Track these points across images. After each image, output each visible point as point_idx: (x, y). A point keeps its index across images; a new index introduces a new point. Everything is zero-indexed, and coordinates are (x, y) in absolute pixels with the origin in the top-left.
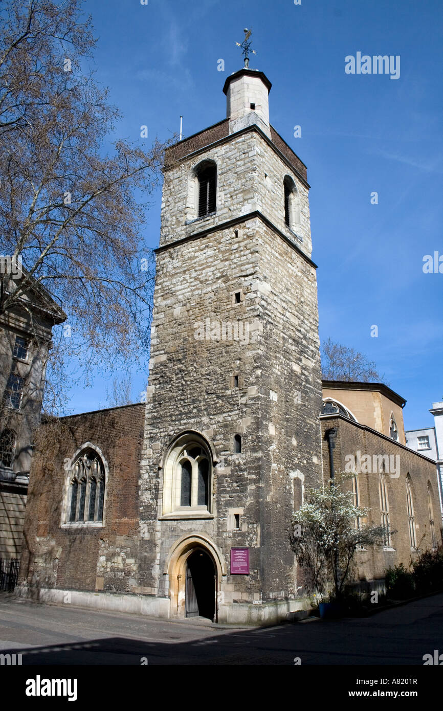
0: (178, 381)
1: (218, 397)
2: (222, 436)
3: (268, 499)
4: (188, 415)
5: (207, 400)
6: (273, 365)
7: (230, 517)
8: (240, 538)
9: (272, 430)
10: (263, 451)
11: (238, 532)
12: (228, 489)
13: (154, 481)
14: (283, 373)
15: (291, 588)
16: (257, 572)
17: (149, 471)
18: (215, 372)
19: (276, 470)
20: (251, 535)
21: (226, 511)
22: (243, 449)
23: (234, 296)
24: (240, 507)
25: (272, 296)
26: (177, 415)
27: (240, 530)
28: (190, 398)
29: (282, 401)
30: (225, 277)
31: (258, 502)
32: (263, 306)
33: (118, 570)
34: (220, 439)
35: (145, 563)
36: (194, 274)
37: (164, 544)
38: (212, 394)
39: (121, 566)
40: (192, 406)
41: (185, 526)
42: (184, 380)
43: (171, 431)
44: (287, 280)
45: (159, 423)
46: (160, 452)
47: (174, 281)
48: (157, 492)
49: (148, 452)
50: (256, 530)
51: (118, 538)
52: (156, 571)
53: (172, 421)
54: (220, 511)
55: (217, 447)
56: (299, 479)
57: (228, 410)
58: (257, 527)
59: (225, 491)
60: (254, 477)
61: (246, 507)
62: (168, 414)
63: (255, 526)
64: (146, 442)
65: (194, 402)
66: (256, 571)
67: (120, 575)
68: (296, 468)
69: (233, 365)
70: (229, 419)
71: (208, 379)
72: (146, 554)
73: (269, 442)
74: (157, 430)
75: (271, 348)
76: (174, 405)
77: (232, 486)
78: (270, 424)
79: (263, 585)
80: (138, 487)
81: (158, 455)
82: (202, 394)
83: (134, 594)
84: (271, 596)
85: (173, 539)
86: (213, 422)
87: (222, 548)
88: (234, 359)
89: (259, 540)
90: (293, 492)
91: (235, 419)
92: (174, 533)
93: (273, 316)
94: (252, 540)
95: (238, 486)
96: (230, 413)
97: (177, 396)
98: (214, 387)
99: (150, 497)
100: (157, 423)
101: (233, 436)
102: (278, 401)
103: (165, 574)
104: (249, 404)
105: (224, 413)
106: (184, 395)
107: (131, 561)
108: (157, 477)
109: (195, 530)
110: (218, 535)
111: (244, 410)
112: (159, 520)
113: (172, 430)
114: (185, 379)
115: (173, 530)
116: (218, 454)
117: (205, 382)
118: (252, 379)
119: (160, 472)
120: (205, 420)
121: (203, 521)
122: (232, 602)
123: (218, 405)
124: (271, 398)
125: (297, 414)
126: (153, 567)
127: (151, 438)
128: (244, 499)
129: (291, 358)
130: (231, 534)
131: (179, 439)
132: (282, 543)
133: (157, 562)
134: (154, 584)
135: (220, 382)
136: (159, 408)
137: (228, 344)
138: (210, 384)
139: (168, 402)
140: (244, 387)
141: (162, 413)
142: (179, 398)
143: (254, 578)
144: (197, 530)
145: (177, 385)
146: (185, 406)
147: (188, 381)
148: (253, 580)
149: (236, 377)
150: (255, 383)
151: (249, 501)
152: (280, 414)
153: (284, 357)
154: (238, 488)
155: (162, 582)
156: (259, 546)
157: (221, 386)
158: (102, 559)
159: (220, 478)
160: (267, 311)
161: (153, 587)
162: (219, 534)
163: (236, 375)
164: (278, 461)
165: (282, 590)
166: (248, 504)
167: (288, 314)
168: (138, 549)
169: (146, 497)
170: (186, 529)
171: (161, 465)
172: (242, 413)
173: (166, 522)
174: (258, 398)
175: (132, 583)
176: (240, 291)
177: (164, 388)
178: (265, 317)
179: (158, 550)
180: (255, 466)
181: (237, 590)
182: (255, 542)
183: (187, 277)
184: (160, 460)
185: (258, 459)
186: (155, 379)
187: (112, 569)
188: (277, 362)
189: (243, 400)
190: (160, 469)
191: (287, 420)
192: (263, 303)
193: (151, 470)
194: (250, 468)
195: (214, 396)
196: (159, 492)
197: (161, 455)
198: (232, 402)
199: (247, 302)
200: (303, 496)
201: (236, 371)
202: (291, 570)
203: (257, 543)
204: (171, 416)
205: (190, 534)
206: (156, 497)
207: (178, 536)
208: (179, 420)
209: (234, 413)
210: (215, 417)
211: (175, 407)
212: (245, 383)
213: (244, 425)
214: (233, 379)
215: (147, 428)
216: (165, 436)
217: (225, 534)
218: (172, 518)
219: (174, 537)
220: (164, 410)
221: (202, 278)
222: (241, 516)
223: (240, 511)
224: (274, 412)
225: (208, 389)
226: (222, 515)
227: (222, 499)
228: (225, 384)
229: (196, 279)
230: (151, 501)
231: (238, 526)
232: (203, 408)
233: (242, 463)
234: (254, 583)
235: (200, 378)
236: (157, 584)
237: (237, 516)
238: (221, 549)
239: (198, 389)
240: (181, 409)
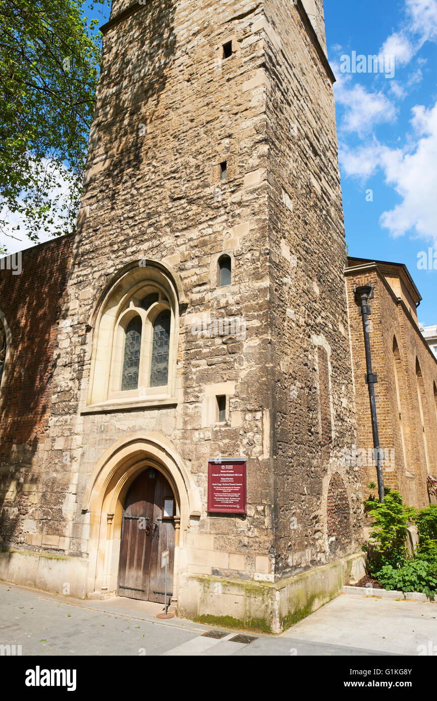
0: (125, 192)
1: (189, 201)
2: (196, 262)
4: (139, 238)
5: (172, 210)
7: (208, 401)
8: (226, 441)
11: (223, 429)
12: (205, 350)
13: (78, 350)
16: (264, 511)
17: (71, 335)
18: (186, 166)
20: (250, 434)
21: (201, 391)
22: (235, 276)
23: (221, 49)
24: (228, 382)
26: (122, 242)
27: (227, 425)
28: (144, 212)
30: (207, 29)
31: (263, 369)
33: (9, 503)
34: (193, 267)
35: (52, 491)
37: (86, 456)
38: (180, 199)
40: (146, 224)
42: (136, 188)
43: (109, 268)
45: (93, 258)
46: (91, 302)
48: (80, 366)
49: (74, 306)
50: (259, 424)
52: (69, 507)
53: (114, 252)
54: (188, 390)
55: (186, 281)
57: (208, 218)
58: (262, 418)
59: (198, 355)
61: (240, 381)
62: (108, 243)
63: (258, 415)
64: (70, 291)
65: (149, 216)
66: (260, 508)
67: (12, 512)
69: (218, 148)
70: (210, 231)
71: (175, 178)
72: (55, 475)
74: (89, 270)
76: (118, 228)
77: (213, 344)
81: (88, 307)
82: (164, 202)
85: (102, 446)
86: (180, 241)
87: (190, 460)
88: (219, 138)
89: (267, 442)
91: (220, 229)
92: (104, 436)
94: (251, 444)
95: (224, 343)
96: (210, 223)
97: (123, 214)
98: (184, 188)
99: (70, 376)
100: (90, 259)
101: (216, 258)
103: (84, 512)
104: (247, 201)
105: (201, 223)
106: (134, 210)
108: (83, 343)
109: (141, 429)
110: (184, 438)
111: (237, 212)
112: (83, 414)
113: (112, 266)
114: (136, 186)
115: (105, 431)
116: (187, 291)
119: (89, 335)
120: (168, 240)
121: (156, 411)
122: (210, 573)
123: (190, 213)
126: (64, 498)
127: (77, 284)
128: (236, 365)
130: (209, 435)
133: (72, 488)
134: (64, 529)
135: (195, 178)
136: (94, 238)
137: (209, 119)
138: (177, 185)
139: (109, 225)
140: (236, 177)
141: (97, 243)
142: (125, 216)
143: (256, 523)
144: (145, 429)
145: (124, 197)
146: (135, 225)
147: (141, 188)
148: (256, 527)
149: (223, 165)
150: (258, 166)
151: (246, 369)
154: (225, 347)
155: (77, 526)
156: (266, 456)
157: (196, 183)
159: (191, 333)
161: (62, 535)
162: (186, 434)
163: (222, 161)
166: (243, 374)
168: (44, 466)
170: (125, 428)
171: (90, 323)
172: (233, 217)
173: (91, 417)
174: (263, 189)
175: (28, 526)
176: (232, 38)
177: (103, 206)
180: (257, 304)
181: (221, 548)
182: (258, 448)
184: (89, 316)
185: (265, 290)
186: (92, 197)
189: (235, 197)
190: (89, 329)
193: (75, 333)
194: (248, 309)
195: (182, 201)
196: (85, 367)
197: (92, 307)
198: (216, 204)
199: (244, 51)
201: (224, 156)
203: (261, 451)
204: (111, 245)
205: (132, 435)
206: (79, 376)
207: (111, 440)
208: (125, 248)
209: (219, 220)
210: (184, 233)
211: (118, 230)
212: (238, 170)
213: (237, 237)
214: (218, 168)
216: (101, 276)
217: (196, 433)
218: (102, 409)
219: (104, 442)
220: (101, 238)
222: (230, 398)
223: (228, 389)
225: (174, 193)
226: (193, 399)
227: (194, 370)
228: (202, 179)
230: (71, 384)
231: (222, 417)
232: (164, 223)
233: (231, 301)
234: (256, 534)
235: (162, 179)
236: (68, 531)
237: (221, 399)
238: (188, 463)
239: (157, 197)
240: (129, 231)
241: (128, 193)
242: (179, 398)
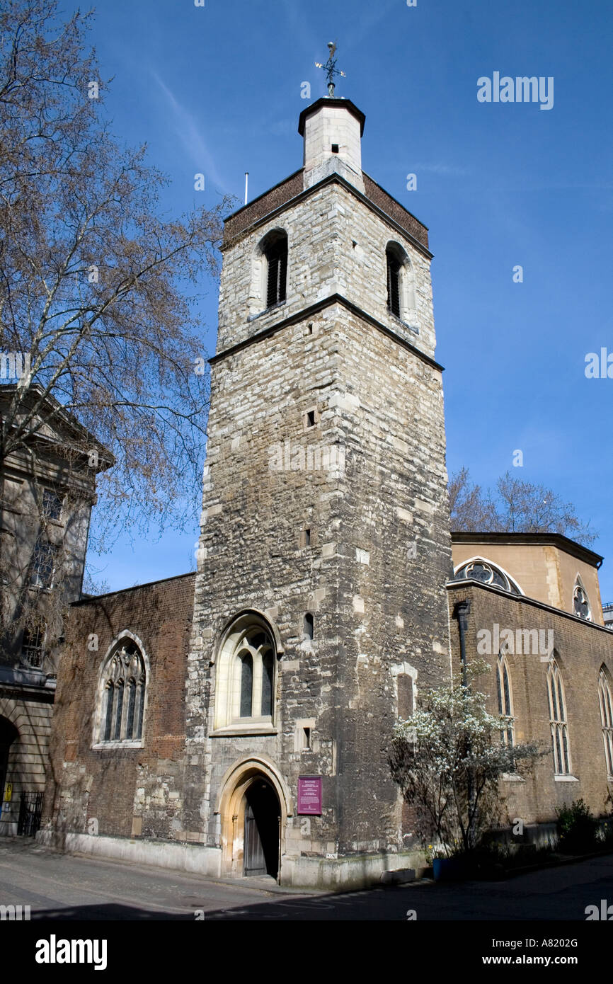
0: (235, 541)
1: (285, 561)
2: (289, 617)
3: (351, 705)
4: (247, 587)
5: (271, 566)
6: (363, 512)
7: (298, 732)
8: (310, 762)
9: (359, 605)
10: (341, 636)
11: (308, 753)
12: (296, 692)
13: (204, 682)
14: (379, 523)
15: (392, 836)
16: (332, 812)
17: (198, 668)
18: (281, 526)
19: (366, 664)
20: (325, 758)
21: (294, 724)
22: (316, 634)
23: (307, 416)
24: (311, 718)
25: (361, 414)
26: (234, 588)
27: (310, 751)
28: (250, 563)
29: (378, 563)
30: (295, 391)
31: (333, 710)
32: (346, 428)
33: (160, 808)
34: (287, 621)
35: (192, 798)
36: (257, 390)
37: (215, 771)
38: (277, 556)
39: (163, 802)
40: (252, 576)
41: (241, 744)
42: (243, 539)
43: (225, 611)
44: (390, 390)
45: (211, 600)
46: (212, 640)
47: (233, 400)
48: (207, 697)
49: (198, 641)
50: (330, 751)
51: (160, 762)
52: (205, 810)
53: (228, 597)
54: (286, 723)
55: (283, 632)
56: (408, 675)
57: (297, 579)
58: (332, 746)
59: (292, 695)
60: (328, 673)
61: (318, 717)
62: (223, 587)
63: (330, 744)
64: (195, 628)
65: (254, 568)
66: (330, 810)
67: (162, 814)
68: (402, 661)
69: (303, 515)
70: (298, 591)
71: (273, 535)
72: (193, 785)
73: (354, 622)
74: (209, 610)
75: (358, 488)
76: (230, 574)
77: (301, 688)
78: (356, 597)
79: (341, 831)
80: (184, 690)
81: (210, 645)
82: (265, 557)
83: (178, 842)
84: (355, 847)
85: (227, 764)
86: (278, 596)
87: (287, 776)
88: (305, 505)
89: (334, 764)
90: (396, 695)
91: (305, 591)
92: (228, 756)
93: (363, 442)
94: (325, 765)
95: (308, 687)
96: (299, 584)
97: (234, 562)
98: (279, 547)
99: (199, 704)
100: (210, 600)
101: (303, 616)
102: (370, 563)
103: (216, 814)
104: (324, 570)
105: (292, 583)
106: (242, 560)
107: (174, 795)
108: (208, 676)
109: (253, 751)
110: (282, 758)
111: (318, 578)
112: (210, 737)
113: (227, 610)
114: (244, 537)
115: (227, 751)
116: (283, 641)
117: (269, 540)
118: (328, 534)
119: (212, 669)
120: (268, 593)
121: (264, 738)
122: (300, 855)
123: (284, 572)
124: (358, 560)
125: (405, 582)
126: (201, 803)
127: (201, 622)
128: (316, 705)
129: (395, 500)
130: (299, 757)
131: (235, 622)
132: (374, 770)
133: (207, 796)
134: (203, 828)
135: (288, 539)
136: (211, 580)
137: (298, 485)
138: (275, 543)
139: (223, 570)
140: (317, 545)
141: (215, 586)
142: (236, 564)
143: (328, 820)
144: (256, 751)
145: (234, 546)
146: (244, 575)
147: (248, 539)
148: (327, 823)
149: (308, 532)
150: (331, 539)
151: (323, 709)
152: (374, 583)
153: (382, 500)
154: (309, 690)
155: (212, 824)
156: (334, 774)
157: (289, 544)
158: (141, 792)
159: (286, 676)
160: (352, 436)
161: (201, 831)
162: (284, 756)
163: (307, 529)
164: (369, 650)
165: (374, 838)
166: (321, 712)
167: (389, 438)
168: (184, 778)
169: (194, 705)
170: (242, 750)
171: (212, 661)
172: (315, 582)
173: (217, 739)
174: (335, 560)
175: (176, 825)
176: (314, 408)
177: (218, 550)
178: (350, 444)
179: (208, 779)
180: (330, 658)
181: (306, 839)
182: (329, 768)
183: (249, 394)
184: (212, 653)
185: (335, 648)
186: (208, 540)
187: (153, 806)
188: (370, 508)
189: (316, 564)
190: (211, 665)
191: (387, 591)
192: (346, 423)
193: (201, 667)
194: (324, 661)
195: (279, 560)
196: (210, 698)
197: (213, 645)
198: (303, 567)
199: (323, 424)
200: (414, 700)
201: (308, 523)
202: (392, 810)
203: (332, 770)
204: (226, 590)
205: (247, 756)
206: (206, 705)
207: (233, 760)
208: (237, 595)
209: (305, 582)
210: (281, 589)
211: (231, 577)
212: (319, 540)
213: (317, 599)
214: (304, 534)
215: (197, 607)
216: (219, 618)
217: (291, 756)
218: (225, 734)
219: (227, 760)
220: (217, 582)
221: (267, 394)
222: (313, 731)
223: (311, 723)
224: (364, 579)
225: (272, 550)
226: (288, 730)
227: (288, 707)
228: (293, 542)
229: (260, 396)
230: (200, 711)
231: (308, 746)
232: (266, 577)
233: (314, 654)
234: (328, 827)
235: (263, 535)
236: (206, 829)
237: (307, 731)
238: (286, 778)
239: (260, 551)
240: (239, 579)
241: (237, 542)
242: (279, 729)
